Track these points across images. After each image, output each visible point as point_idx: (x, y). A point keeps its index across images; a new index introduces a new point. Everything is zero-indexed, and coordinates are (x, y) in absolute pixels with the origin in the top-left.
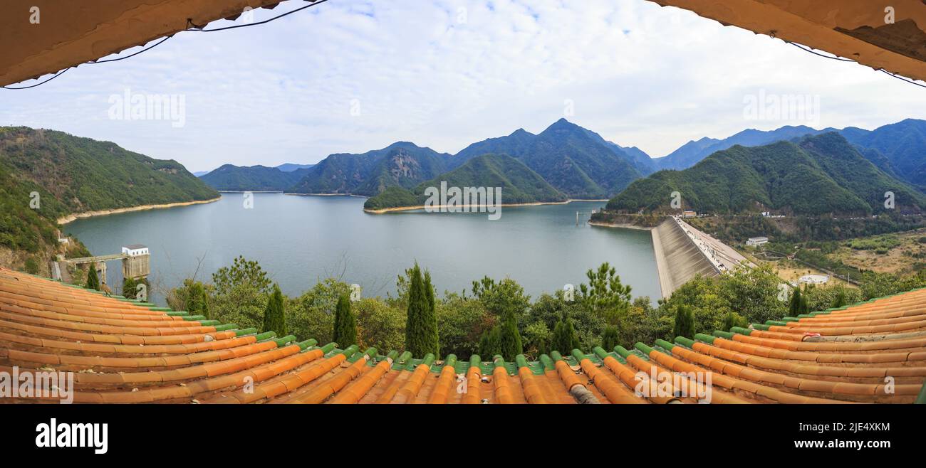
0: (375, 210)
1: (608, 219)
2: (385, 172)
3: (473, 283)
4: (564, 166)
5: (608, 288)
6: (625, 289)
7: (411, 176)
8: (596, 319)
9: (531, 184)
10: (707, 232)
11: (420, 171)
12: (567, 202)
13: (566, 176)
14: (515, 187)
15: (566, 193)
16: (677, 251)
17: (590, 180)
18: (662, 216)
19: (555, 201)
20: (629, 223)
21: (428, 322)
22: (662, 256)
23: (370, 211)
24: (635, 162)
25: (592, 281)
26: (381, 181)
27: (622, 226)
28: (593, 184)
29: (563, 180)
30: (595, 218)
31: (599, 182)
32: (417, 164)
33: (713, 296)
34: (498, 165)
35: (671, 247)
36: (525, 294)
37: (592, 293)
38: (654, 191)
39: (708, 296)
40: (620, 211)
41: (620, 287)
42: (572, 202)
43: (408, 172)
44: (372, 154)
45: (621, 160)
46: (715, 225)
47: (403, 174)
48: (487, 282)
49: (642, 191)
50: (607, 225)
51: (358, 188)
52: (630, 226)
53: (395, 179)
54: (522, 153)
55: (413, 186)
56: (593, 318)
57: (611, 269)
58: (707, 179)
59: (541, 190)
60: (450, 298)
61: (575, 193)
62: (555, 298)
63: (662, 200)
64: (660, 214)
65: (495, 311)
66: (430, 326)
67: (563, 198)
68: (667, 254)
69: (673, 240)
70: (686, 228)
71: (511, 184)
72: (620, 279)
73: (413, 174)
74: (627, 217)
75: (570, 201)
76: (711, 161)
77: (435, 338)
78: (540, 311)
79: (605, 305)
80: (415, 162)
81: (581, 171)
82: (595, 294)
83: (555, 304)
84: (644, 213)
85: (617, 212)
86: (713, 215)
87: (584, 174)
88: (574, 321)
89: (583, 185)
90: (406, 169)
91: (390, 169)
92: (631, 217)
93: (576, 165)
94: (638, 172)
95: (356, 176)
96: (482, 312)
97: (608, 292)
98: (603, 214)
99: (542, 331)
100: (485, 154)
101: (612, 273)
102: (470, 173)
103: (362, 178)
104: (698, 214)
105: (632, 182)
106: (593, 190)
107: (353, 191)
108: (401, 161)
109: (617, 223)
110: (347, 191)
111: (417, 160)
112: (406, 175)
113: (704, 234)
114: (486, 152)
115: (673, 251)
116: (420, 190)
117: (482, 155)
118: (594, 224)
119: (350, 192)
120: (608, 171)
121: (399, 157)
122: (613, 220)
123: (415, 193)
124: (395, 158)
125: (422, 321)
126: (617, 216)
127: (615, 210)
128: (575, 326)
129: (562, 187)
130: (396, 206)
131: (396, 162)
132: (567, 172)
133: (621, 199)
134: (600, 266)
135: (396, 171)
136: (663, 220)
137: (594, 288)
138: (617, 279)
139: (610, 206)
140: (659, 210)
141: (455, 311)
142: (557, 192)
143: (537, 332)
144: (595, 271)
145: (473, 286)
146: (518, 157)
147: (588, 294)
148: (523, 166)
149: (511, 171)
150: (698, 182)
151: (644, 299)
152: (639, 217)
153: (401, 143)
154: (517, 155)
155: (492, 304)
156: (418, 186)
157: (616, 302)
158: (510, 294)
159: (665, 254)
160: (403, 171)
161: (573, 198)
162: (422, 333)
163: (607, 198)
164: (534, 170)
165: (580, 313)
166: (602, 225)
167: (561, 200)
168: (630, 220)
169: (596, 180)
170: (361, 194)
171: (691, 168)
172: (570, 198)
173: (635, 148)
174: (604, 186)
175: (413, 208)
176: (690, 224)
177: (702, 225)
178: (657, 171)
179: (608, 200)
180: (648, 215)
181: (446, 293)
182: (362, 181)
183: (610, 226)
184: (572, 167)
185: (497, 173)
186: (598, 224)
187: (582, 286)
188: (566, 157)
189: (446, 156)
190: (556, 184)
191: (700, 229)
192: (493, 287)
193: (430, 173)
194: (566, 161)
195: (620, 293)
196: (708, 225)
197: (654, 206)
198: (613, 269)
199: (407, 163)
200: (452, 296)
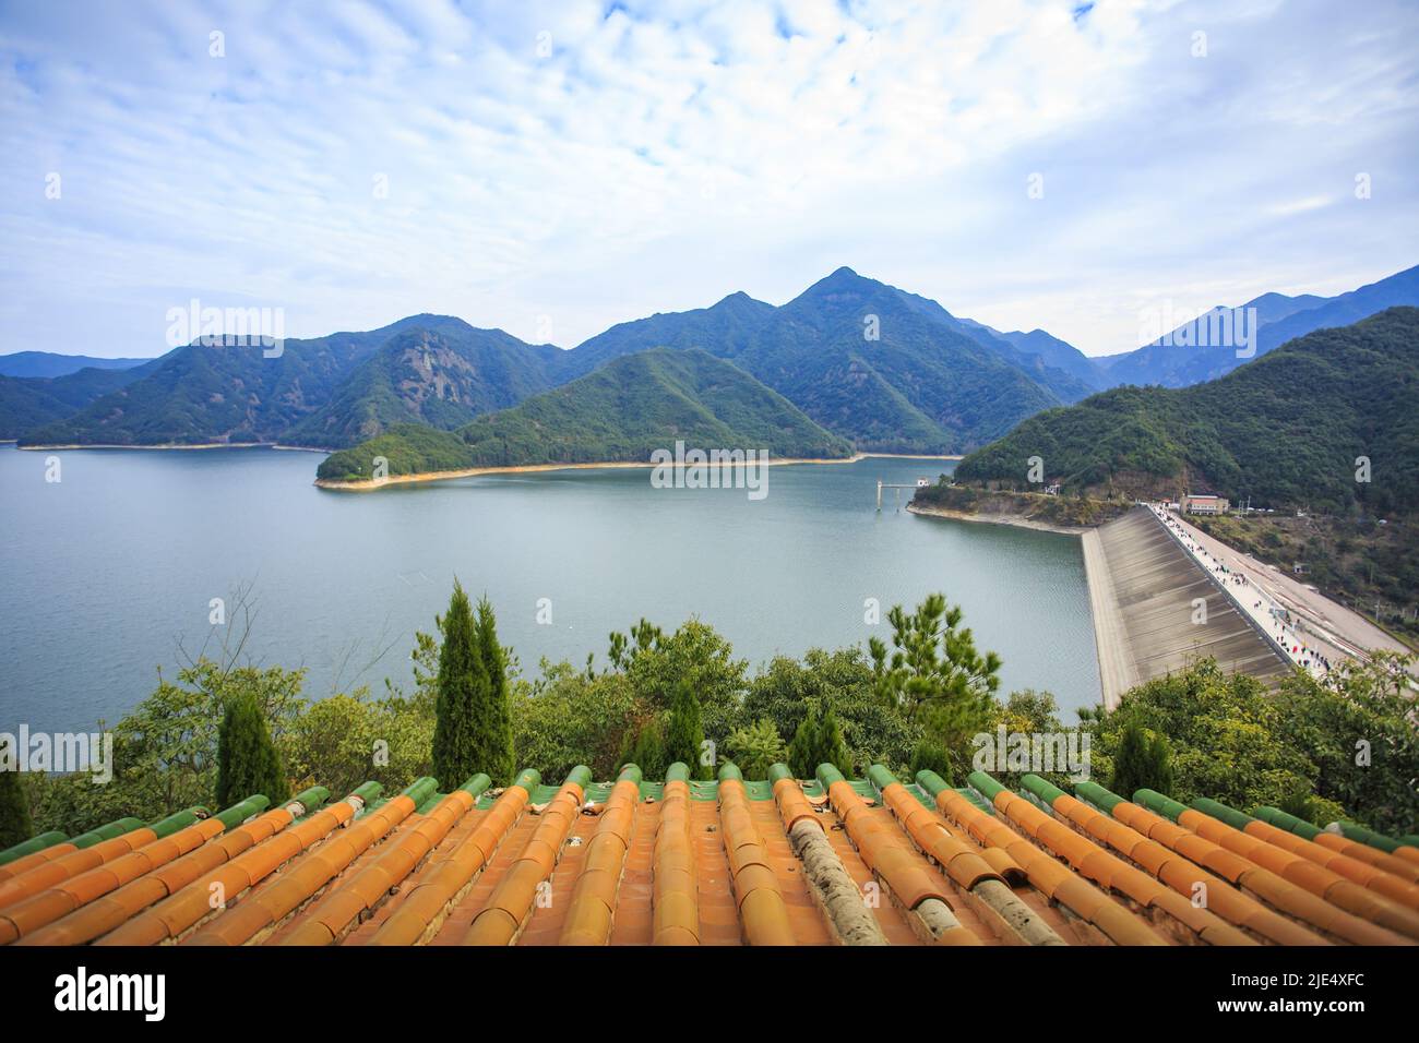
0: (351, 481)
1: (962, 503)
2: (380, 388)
3: (612, 637)
4: (850, 377)
5: (940, 655)
6: (985, 663)
7: (455, 398)
8: (902, 725)
9: (764, 418)
10: (1266, 559)
11: (479, 386)
12: (853, 460)
13: (852, 401)
14: (724, 425)
15: (851, 439)
16: (1158, 598)
17: (913, 410)
18: (1115, 502)
19: (824, 455)
20: (1017, 513)
21: (487, 724)
22: (1112, 604)
23: (335, 486)
24: (1040, 366)
25: (901, 634)
26: (371, 410)
27: (998, 519)
28: (921, 419)
29: (845, 410)
30: (924, 498)
31: (939, 413)
32: (473, 371)
33: (1254, 729)
34: (681, 375)
35: (1141, 585)
36: (734, 659)
37: (897, 662)
38: (1094, 440)
39: (1232, 724)
40: (993, 485)
41: (970, 655)
42: (866, 458)
43: (447, 390)
44: (339, 341)
45: (999, 362)
46: (1296, 541)
47: (434, 395)
48: (646, 633)
49: (1058, 438)
50: (956, 515)
51: (300, 426)
52: (1018, 521)
53: (411, 404)
54: (741, 348)
55: (462, 422)
56: (893, 720)
57: (950, 609)
58: (1271, 411)
59: (788, 431)
60: (552, 676)
61: (873, 438)
62: (805, 667)
63: (1116, 462)
64: (1110, 496)
65: (659, 699)
66: (493, 734)
67: (843, 450)
68: (1125, 599)
69: (1147, 566)
70: (1191, 539)
71: (714, 419)
72: (973, 637)
73: (462, 393)
74: (1012, 498)
75: (862, 456)
76: (1290, 362)
77: (507, 766)
78: (767, 695)
79: (929, 693)
80: (468, 366)
81: (891, 389)
82: (906, 666)
83: (804, 682)
84: (1061, 491)
85: (985, 487)
86: (1291, 514)
87: (900, 397)
88: (848, 725)
89: (896, 421)
90: (440, 382)
91: (396, 380)
92: (1023, 499)
93: (879, 376)
94: (1047, 391)
95: (291, 396)
96: (628, 702)
97: (939, 663)
98: (945, 490)
99: (765, 742)
100: (649, 350)
101: (952, 620)
102: (610, 391)
103: (309, 403)
104: (1234, 504)
105: (1028, 415)
106: (920, 434)
107: (280, 436)
108: (428, 362)
109: (985, 511)
110: (260, 437)
111: (471, 361)
112: (440, 395)
113: (1256, 564)
114: (653, 345)
115: (1143, 596)
116: (478, 432)
117: (638, 351)
118: (922, 512)
119: (273, 439)
120: (961, 390)
121: (423, 353)
122: (972, 504)
123: (468, 439)
124: (409, 353)
125: (473, 723)
126: (984, 496)
127: (979, 482)
128: (848, 736)
129: (841, 425)
130: (414, 471)
131: (415, 364)
132: (854, 391)
133: (995, 454)
134: (923, 601)
135: (414, 385)
136: (1120, 511)
137: (904, 652)
138: (965, 636)
139: (964, 472)
140: (1108, 487)
141: (565, 707)
142: (828, 435)
143: (753, 745)
144: (910, 611)
145: (610, 644)
146: (732, 357)
147: (888, 663)
148: (744, 377)
149: (715, 388)
150: (1240, 418)
151: (1038, 697)
152: (1046, 501)
153: (427, 318)
154: (729, 352)
155: (653, 682)
156: (475, 422)
157: (958, 689)
158: (699, 657)
159: (1120, 600)
160: (433, 385)
161: (869, 451)
162: (473, 753)
163: (959, 453)
164: (771, 386)
165: (864, 706)
166: (944, 514)
167: (838, 453)
168: (1021, 506)
169: (932, 412)
170: (309, 443)
171: (1213, 383)
172: (863, 451)
173: (1039, 335)
174: (951, 425)
175: (459, 474)
176: (1205, 528)
177: (1248, 538)
178: (1105, 390)
179: (960, 458)
180: (1075, 499)
181: (543, 664)
182: (314, 408)
183: (967, 518)
184: (867, 381)
185: (677, 392)
186: (934, 512)
187: (872, 643)
188: (853, 357)
189: (548, 351)
190: (826, 419)
191: (1241, 547)
192: (659, 644)
193: (507, 393)
194: (852, 367)
195: (972, 670)
196: (1270, 540)
197: (1092, 474)
198: (957, 611)
199: (444, 368)
200: (559, 670)
